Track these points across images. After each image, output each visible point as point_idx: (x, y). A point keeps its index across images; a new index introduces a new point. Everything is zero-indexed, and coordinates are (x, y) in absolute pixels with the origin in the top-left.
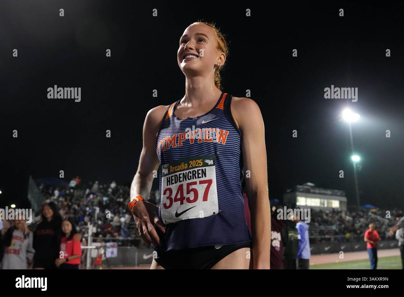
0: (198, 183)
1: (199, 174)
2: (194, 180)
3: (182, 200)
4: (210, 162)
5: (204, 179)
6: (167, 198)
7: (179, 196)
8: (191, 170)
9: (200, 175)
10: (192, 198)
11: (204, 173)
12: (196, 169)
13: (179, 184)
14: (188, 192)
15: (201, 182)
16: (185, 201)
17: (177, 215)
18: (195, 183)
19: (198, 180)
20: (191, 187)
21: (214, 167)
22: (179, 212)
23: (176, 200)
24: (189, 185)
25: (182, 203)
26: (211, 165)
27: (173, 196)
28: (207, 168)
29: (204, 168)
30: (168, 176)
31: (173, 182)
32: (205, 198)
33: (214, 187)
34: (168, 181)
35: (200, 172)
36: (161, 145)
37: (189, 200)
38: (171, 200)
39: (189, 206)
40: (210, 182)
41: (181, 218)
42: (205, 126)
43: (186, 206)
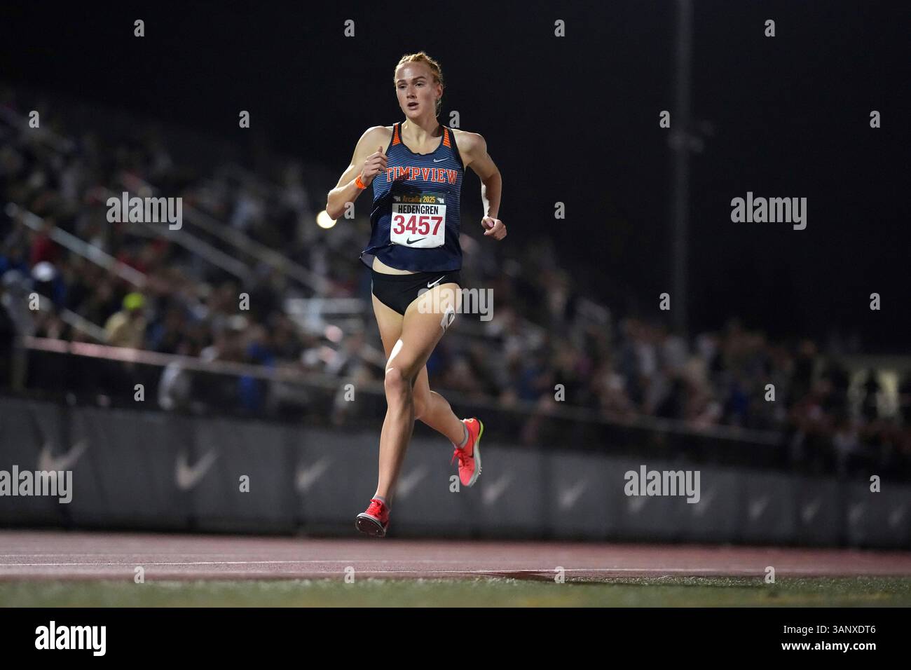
0: (430, 218)
1: (431, 210)
2: (427, 215)
3: (414, 230)
4: (442, 201)
5: (435, 215)
6: (399, 224)
7: (411, 226)
8: (425, 205)
9: (433, 212)
10: (424, 231)
11: (436, 210)
12: (430, 205)
13: (411, 215)
14: (421, 224)
15: (433, 218)
16: (417, 232)
17: (409, 242)
18: (428, 218)
19: (430, 216)
20: (424, 221)
21: (445, 206)
22: (410, 240)
23: (408, 228)
24: (422, 218)
25: (414, 233)
26: (442, 204)
27: (405, 224)
28: (439, 206)
29: (436, 206)
30: (401, 204)
31: (406, 211)
32: (435, 233)
33: (443, 224)
34: (399, 209)
35: (433, 208)
36: (392, 174)
37: (420, 232)
38: (403, 227)
39: (421, 236)
40: (440, 219)
41: (413, 245)
42: (436, 165)
43: (418, 236)
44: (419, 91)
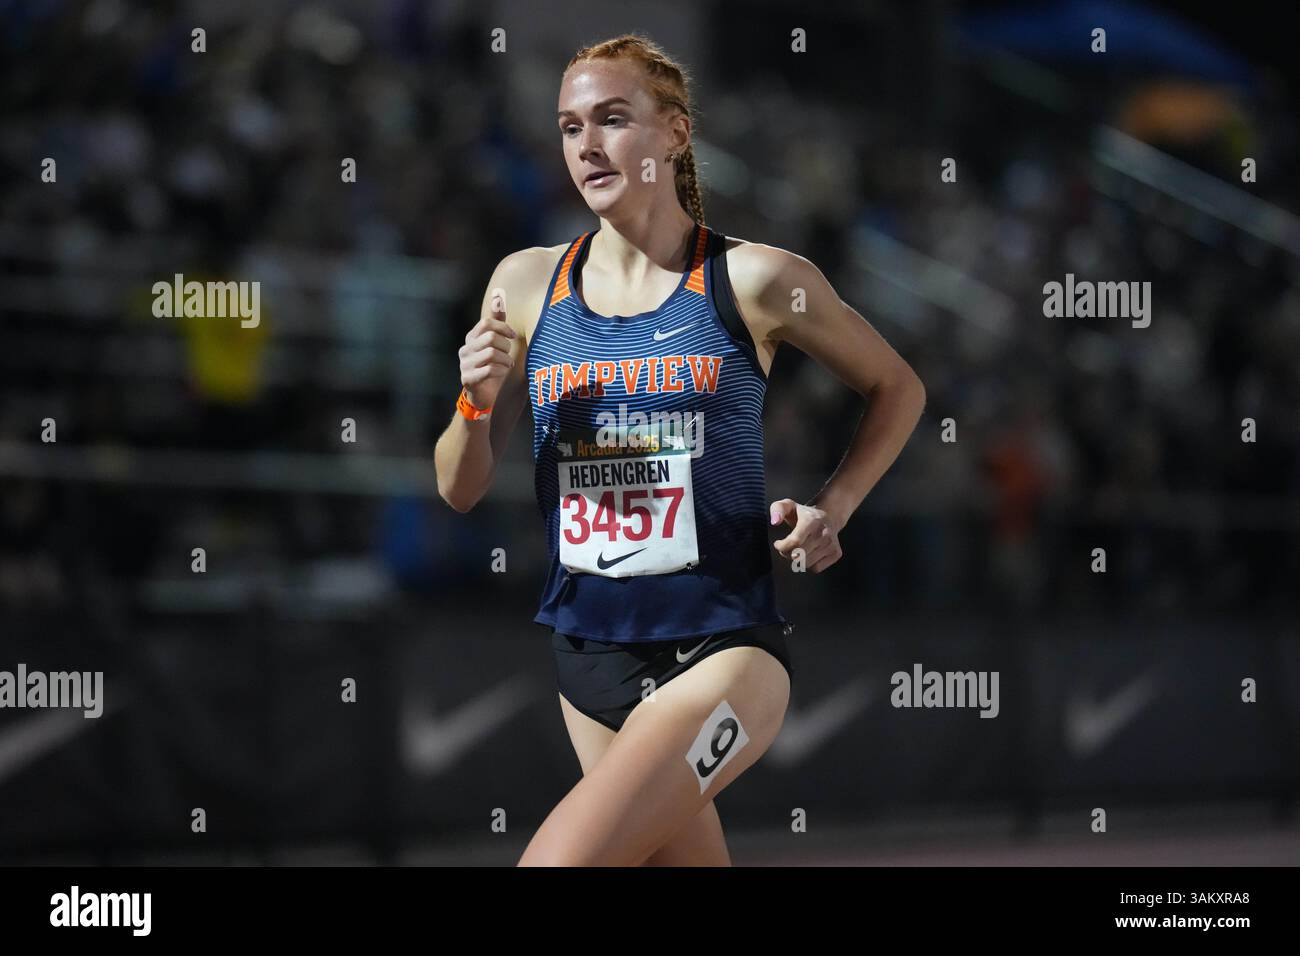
0: (650, 494)
1: (651, 472)
2: (642, 487)
3: (612, 529)
5: (664, 485)
6: (575, 518)
7: (604, 520)
8: (633, 461)
9: (655, 476)
10: (637, 529)
11: (664, 471)
12: (645, 460)
13: (602, 489)
14: (627, 513)
15: (658, 494)
16: (620, 534)
17: (603, 564)
18: (643, 494)
19: (649, 488)
21: (687, 457)
22: (606, 558)
23: (598, 528)
24: (628, 496)
25: (613, 538)
26: (679, 452)
27: (590, 516)
28: (670, 458)
29: (662, 458)
30: (573, 464)
31: (588, 481)
32: (668, 532)
33: (686, 507)
34: (572, 477)
35: (654, 467)
36: (546, 384)
37: (629, 533)
38: (584, 524)
39: (632, 546)
40: (678, 493)
41: (613, 572)
42: (663, 348)
43: (623, 546)
44: (613, 139)
